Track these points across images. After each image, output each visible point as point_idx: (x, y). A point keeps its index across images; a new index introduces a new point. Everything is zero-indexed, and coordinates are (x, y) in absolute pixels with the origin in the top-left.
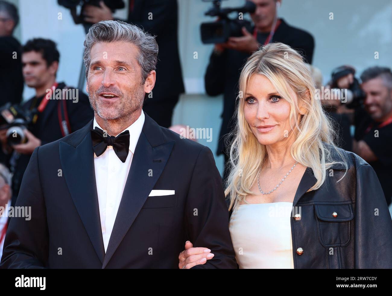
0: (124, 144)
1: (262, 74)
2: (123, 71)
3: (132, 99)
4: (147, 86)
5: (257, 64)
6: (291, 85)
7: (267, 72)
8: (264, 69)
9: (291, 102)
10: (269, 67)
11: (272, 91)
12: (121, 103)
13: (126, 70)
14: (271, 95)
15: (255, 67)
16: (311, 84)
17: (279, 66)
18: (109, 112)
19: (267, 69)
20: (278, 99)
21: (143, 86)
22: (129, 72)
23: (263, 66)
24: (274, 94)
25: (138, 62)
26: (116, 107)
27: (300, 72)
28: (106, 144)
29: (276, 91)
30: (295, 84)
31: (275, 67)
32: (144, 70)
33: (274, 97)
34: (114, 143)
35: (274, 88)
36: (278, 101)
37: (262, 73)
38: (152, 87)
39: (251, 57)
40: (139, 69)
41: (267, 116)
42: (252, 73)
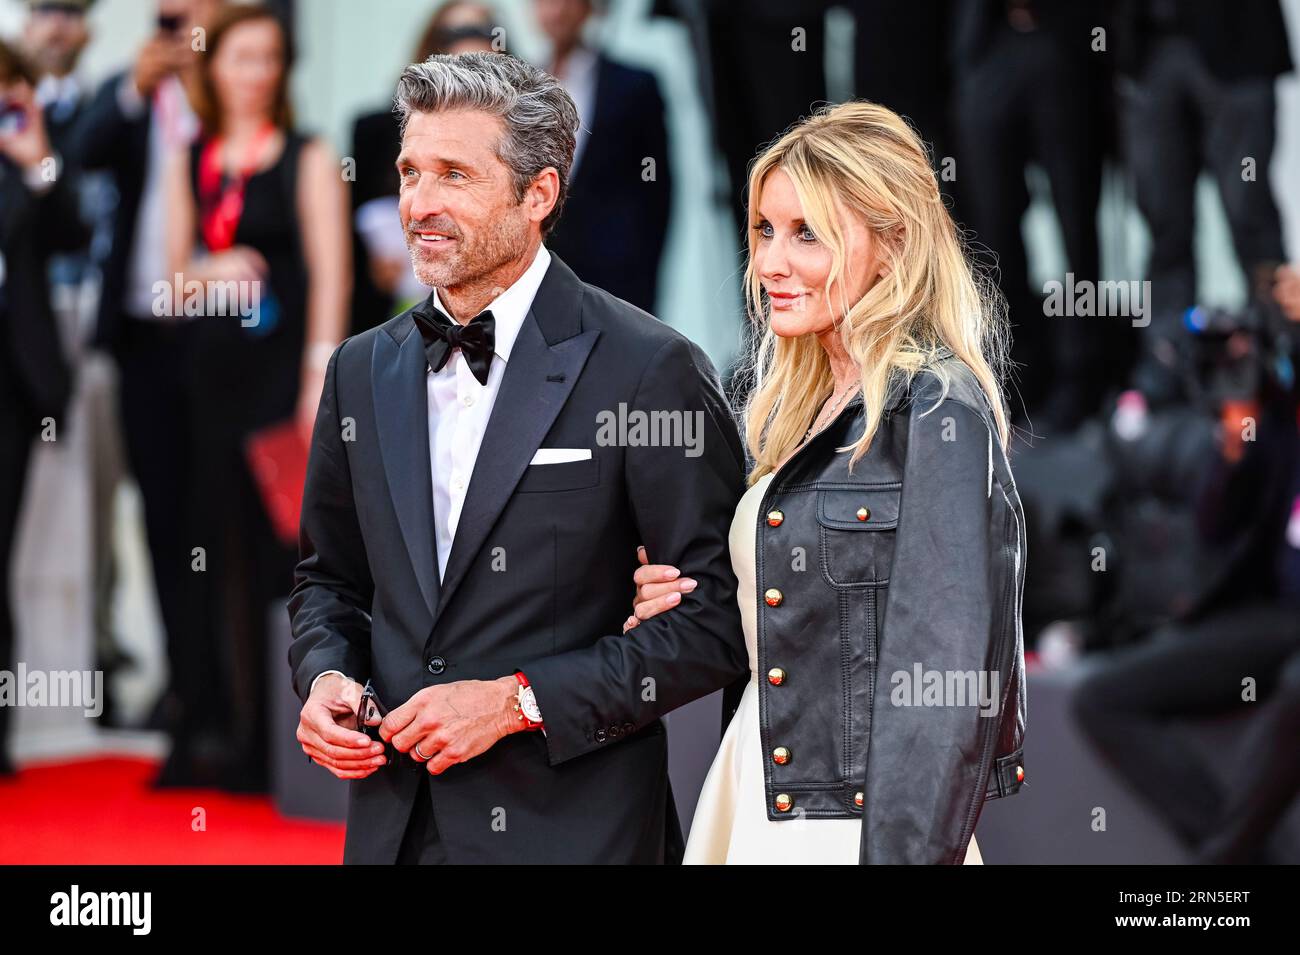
0: (479, 343)
1: (785, 172)
2: (460, 181)
3: (487, 244)
4: (535, 206)
5: (786, 148)
6: (852, 207)
7: (798, 168)
8: (795, 159)
9: (833, 247)
10: (807, 158)
12: (458, 252)
13: (464, 177)
14: (800, 223)
16: (912, 214)
18: (430, 271)
19: (800, 162)
21: (518, 208)
22: (472, 183)
23: (796, 153)
25: (499, 157)
26: (446, 261)
30: (865, 207)
31: (819, 160)
32: (518, 170)
34: (462, 342)
38: (547, 207)
40: (502, 173)
41: (783, 270)
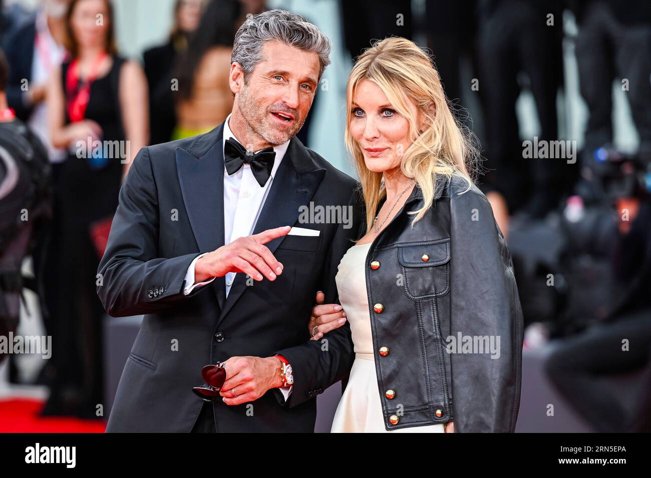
0: (266, 163)
1: (372, 81)
5: (367, 67)
6: (409, 97)
7: (379, 78)
8: (375, 73)
9: (410, 117)
10: (382, 72)
11: (383, 103)
14: (382, 108)
15: (364, 71)
16: (438, 96)
17: (395, 71)
19: (379, 75)
20: (392, 114)
23: (375, 70)
24: (386, 106)
27: (422, 78)
28: (242, 161)
29: (389, 102)
30: (415, 95)
31: (390, 73)
33: (387, 111)
34: (254, 161)
35: (387, 99)
36: (392, 116)
37: (373, 79)
39: (362, 56)
41: (377, 135)
42: (361, 78)
